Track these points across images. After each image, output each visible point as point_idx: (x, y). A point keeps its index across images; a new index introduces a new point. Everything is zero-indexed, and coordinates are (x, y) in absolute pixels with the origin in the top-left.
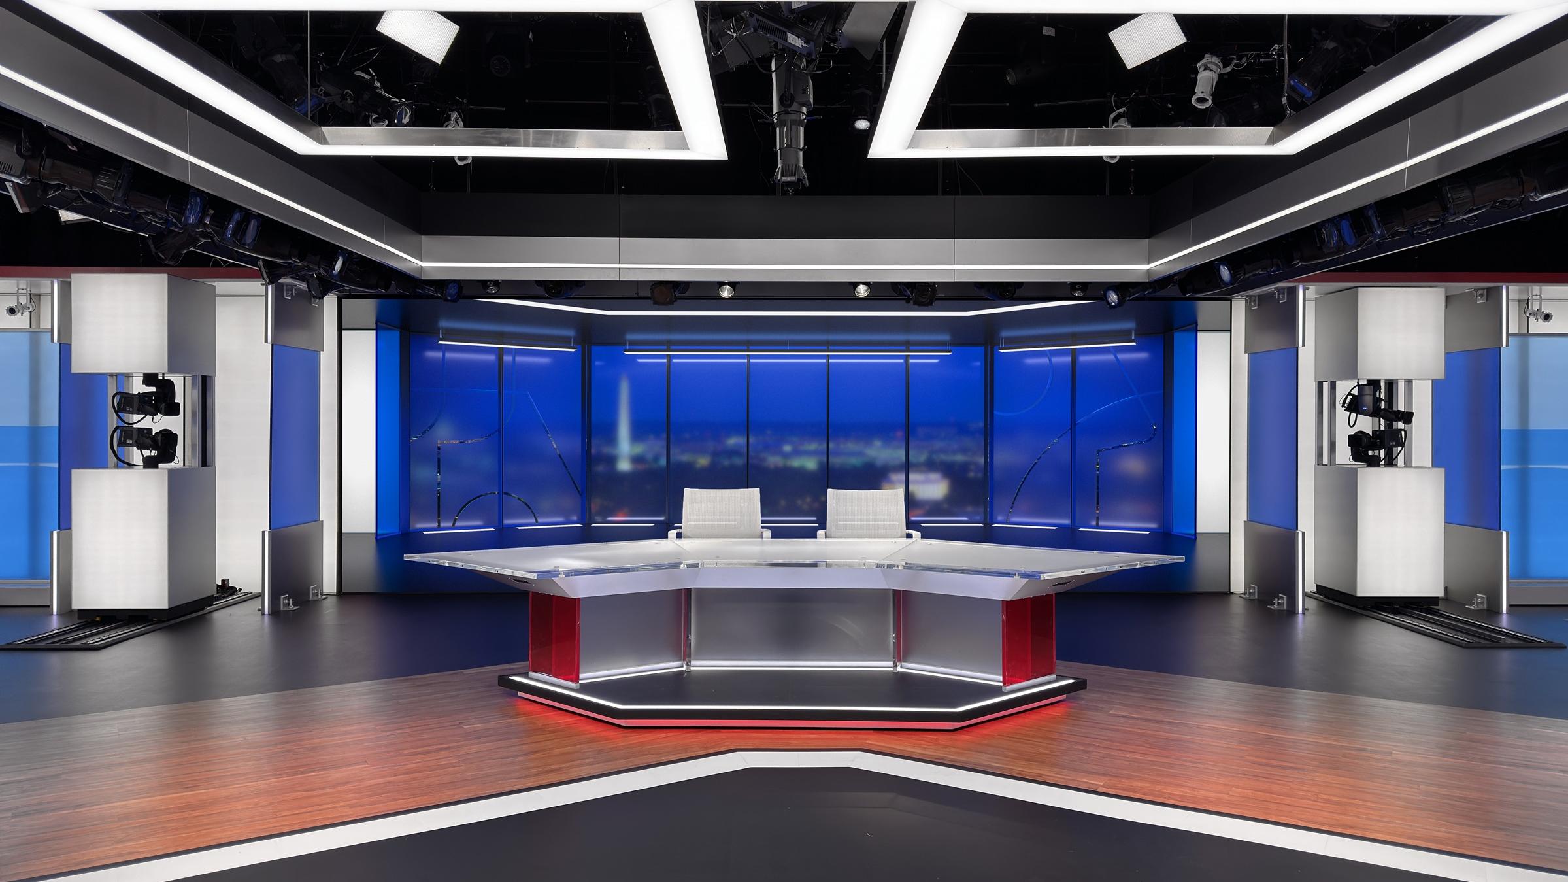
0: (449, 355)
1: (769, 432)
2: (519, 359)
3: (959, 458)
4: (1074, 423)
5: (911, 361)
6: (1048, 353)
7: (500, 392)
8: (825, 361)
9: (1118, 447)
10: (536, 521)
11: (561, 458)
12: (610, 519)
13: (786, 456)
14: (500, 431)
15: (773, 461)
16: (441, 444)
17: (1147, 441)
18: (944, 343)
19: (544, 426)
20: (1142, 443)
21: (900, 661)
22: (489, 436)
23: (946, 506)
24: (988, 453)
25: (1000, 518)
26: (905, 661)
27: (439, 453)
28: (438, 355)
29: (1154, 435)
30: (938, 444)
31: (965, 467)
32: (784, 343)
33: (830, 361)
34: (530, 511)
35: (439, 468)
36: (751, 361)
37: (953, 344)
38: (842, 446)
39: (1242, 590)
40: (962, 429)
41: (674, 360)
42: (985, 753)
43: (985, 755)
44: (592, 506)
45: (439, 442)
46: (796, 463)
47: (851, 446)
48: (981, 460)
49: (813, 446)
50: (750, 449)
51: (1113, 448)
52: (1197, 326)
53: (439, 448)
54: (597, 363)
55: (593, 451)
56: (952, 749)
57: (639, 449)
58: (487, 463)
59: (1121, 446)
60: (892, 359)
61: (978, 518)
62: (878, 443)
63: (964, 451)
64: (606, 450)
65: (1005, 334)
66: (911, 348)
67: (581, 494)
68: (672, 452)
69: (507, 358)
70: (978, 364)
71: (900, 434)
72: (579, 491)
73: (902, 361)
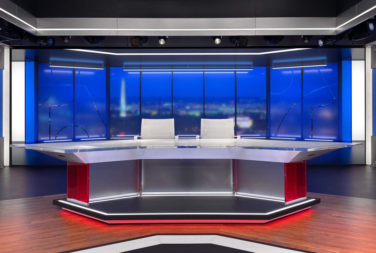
0: (54, 71)
1: (181, 101)
2: (81, 72)
3: (257, 111)
4: (302, 97)
5: (237, 73)
6: (292, 69)
7: (74, 85)
8: (203, 73)
9: (320, 106)
10: (88, 137)
11: (98, 111)
12: (117, 136)
13: (187, 110)
14: (74, 101)
15: (182, 112)
16: (50, 106)
17: (332, 104)
18: (250, 66)
19: (91, 99)
20: (329, 105)
21: (236, 191)
22: (70, 103)
23: (251, 130)
24: (268, 109)
25: (273, 135)
26: (238, 191)
27: (50, 110)
28: (49, 71)
29: (334, 102)
30: (248, 106)
31: (259, 115)
32: (186, 66)
33: (205, 73)
34: (86, 133)
35: (50, 116)
36: (173, 73)
37: (254, 66)
38: (210, 106)
39: (371, 164)
40: (257, 100)
41: (143, 73)
42: (277, 236)
43: (277, 237)
44: (111, 130)
45: (50, 105)
46: (191, 113)
47: (213, 106)
48: (265, 112)
49: (198, 107)
50: (173, 108)
51: (318, 107)
52: (351, 58)
53: (50, 108)
54: (112, 74)
55: (111, 109)
56: (261, 234)
57: (129, 108)
58: (69, 114)
59: (321, 106)
60: (230, 72)
61: (264, 135)
62: (224, 105)
63: (258, 108)
64: (116, 108)
65: (274, 62)
66: (237, 67)
67: (106, 126)
68: (142, 109)
69: (77, 72)
70: (264, 74)
71: (233, 102)
72: (105, 125)
73: (233, 73)
